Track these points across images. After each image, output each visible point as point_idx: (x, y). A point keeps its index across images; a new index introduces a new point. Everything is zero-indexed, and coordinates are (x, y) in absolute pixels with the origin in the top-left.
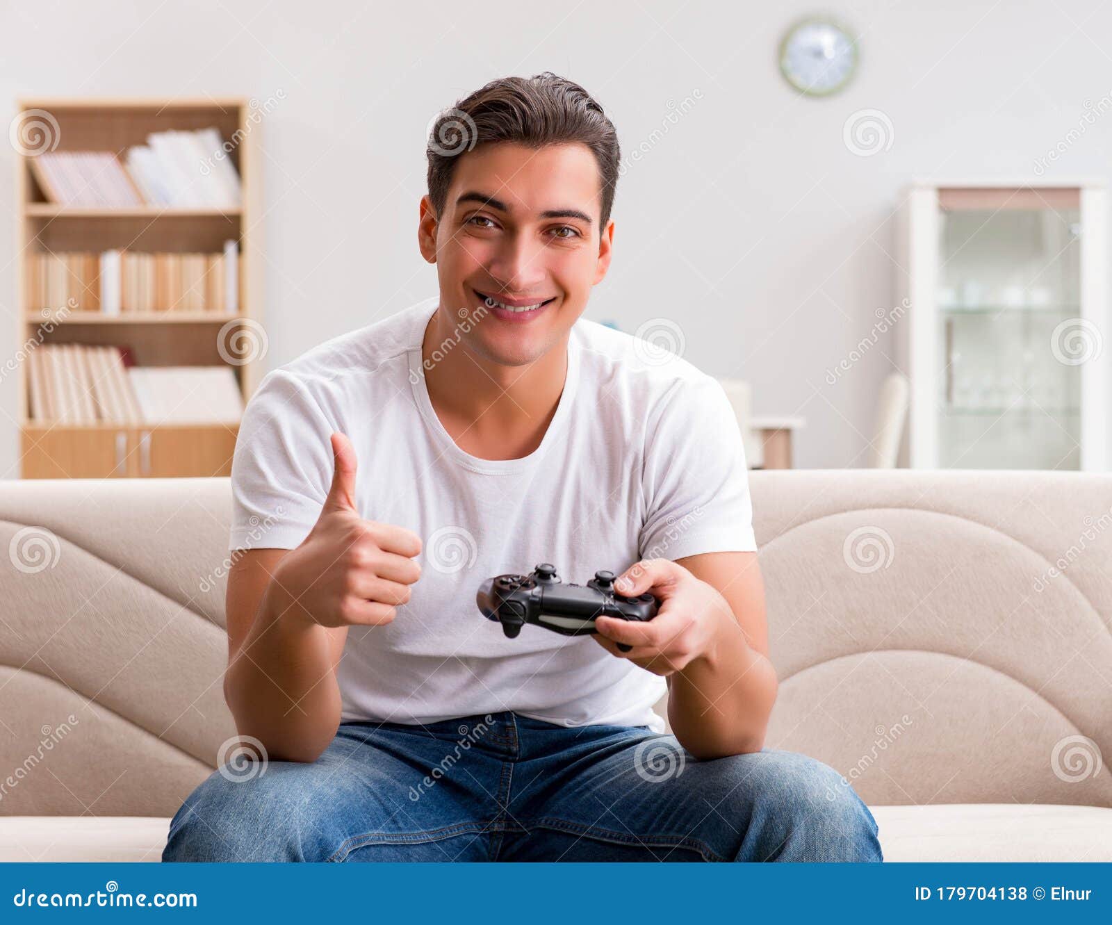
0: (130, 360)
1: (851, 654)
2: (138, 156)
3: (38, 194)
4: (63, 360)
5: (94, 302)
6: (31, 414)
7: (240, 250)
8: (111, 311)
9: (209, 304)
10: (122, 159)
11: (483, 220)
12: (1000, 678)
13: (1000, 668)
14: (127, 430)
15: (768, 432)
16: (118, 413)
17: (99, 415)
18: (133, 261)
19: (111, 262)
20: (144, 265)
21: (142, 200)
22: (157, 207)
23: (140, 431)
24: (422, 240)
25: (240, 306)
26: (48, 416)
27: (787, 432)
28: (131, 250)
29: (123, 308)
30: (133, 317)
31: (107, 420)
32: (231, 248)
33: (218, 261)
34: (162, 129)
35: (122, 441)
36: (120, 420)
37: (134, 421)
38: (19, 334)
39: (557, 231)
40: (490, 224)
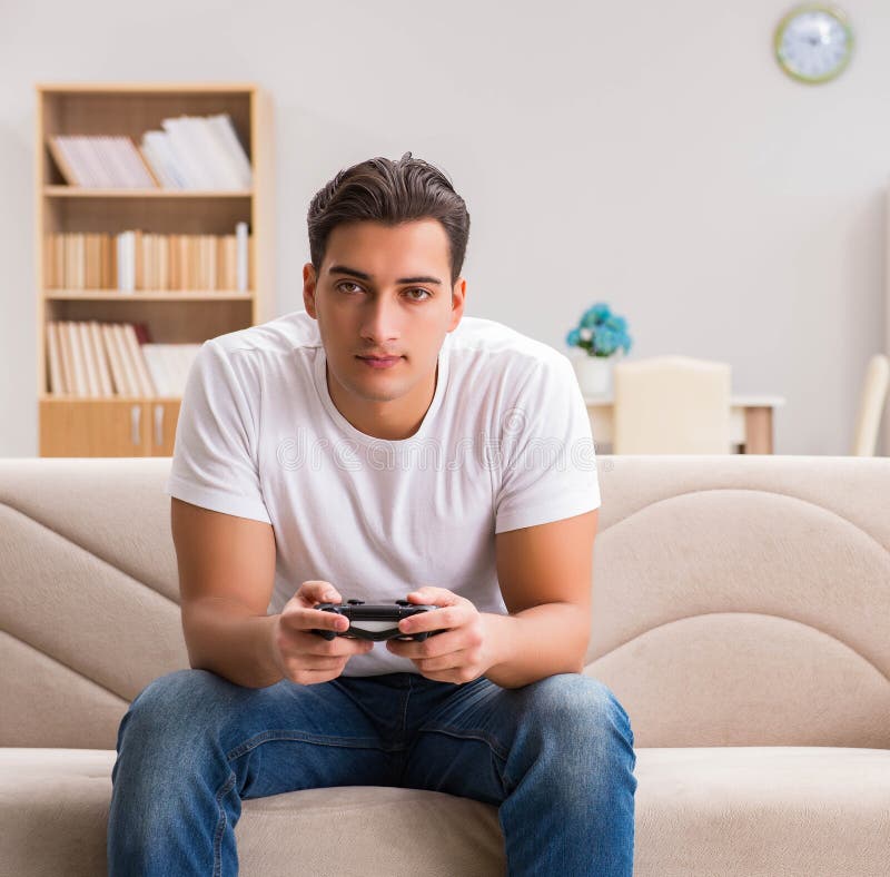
0: (145, 336)
1: (693, 615)
2: (152, 138)
3: (56, 176)
4: (80, 336)
5: (111, 280)
6: (49, 389)
7: (250, 231)
8: (126, 290)
9: (220, 283)
10: (137, 142)
11: (351, 285)
12: (824, 638)
13: (824, 629)
14: (141, 404)
15: (750, 410)
16: (134, 387)
17: (115, 390)
18: (148, 240)
19: (127, 242)
20: (157, 245)
21: (158, 184)
22: (170, 190)
23: (154, 404)
24: (306, 299)
25: (250, 286)
26: (66, 390)
27: (769, 410)
28: (146, 231)
29: (138, 287)
30: (147, 295)
31: (123, 395)
32: (242, 229)
33: (229, 242)
34: (176, 115)
35: (136, 413)
36: (135, 394)
37: (149, 395)
38: (39, 311)
39: (413, 292)
40: (357, 289)
